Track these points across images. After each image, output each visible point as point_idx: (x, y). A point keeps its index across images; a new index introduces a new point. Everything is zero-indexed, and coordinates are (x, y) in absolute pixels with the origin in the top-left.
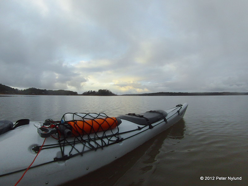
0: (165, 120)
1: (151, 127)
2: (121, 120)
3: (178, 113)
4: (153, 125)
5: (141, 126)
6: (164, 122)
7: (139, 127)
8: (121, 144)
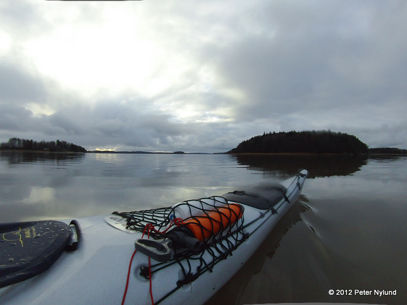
0: (287, 199)
1: (274, 212)
2: (243, 205)
3: (297, 188)
4: (275, 207)
5: (263, 211)
6: (286, 202)
7: (261, 213)
8: (248, 242)
